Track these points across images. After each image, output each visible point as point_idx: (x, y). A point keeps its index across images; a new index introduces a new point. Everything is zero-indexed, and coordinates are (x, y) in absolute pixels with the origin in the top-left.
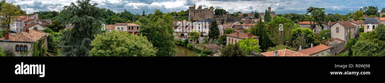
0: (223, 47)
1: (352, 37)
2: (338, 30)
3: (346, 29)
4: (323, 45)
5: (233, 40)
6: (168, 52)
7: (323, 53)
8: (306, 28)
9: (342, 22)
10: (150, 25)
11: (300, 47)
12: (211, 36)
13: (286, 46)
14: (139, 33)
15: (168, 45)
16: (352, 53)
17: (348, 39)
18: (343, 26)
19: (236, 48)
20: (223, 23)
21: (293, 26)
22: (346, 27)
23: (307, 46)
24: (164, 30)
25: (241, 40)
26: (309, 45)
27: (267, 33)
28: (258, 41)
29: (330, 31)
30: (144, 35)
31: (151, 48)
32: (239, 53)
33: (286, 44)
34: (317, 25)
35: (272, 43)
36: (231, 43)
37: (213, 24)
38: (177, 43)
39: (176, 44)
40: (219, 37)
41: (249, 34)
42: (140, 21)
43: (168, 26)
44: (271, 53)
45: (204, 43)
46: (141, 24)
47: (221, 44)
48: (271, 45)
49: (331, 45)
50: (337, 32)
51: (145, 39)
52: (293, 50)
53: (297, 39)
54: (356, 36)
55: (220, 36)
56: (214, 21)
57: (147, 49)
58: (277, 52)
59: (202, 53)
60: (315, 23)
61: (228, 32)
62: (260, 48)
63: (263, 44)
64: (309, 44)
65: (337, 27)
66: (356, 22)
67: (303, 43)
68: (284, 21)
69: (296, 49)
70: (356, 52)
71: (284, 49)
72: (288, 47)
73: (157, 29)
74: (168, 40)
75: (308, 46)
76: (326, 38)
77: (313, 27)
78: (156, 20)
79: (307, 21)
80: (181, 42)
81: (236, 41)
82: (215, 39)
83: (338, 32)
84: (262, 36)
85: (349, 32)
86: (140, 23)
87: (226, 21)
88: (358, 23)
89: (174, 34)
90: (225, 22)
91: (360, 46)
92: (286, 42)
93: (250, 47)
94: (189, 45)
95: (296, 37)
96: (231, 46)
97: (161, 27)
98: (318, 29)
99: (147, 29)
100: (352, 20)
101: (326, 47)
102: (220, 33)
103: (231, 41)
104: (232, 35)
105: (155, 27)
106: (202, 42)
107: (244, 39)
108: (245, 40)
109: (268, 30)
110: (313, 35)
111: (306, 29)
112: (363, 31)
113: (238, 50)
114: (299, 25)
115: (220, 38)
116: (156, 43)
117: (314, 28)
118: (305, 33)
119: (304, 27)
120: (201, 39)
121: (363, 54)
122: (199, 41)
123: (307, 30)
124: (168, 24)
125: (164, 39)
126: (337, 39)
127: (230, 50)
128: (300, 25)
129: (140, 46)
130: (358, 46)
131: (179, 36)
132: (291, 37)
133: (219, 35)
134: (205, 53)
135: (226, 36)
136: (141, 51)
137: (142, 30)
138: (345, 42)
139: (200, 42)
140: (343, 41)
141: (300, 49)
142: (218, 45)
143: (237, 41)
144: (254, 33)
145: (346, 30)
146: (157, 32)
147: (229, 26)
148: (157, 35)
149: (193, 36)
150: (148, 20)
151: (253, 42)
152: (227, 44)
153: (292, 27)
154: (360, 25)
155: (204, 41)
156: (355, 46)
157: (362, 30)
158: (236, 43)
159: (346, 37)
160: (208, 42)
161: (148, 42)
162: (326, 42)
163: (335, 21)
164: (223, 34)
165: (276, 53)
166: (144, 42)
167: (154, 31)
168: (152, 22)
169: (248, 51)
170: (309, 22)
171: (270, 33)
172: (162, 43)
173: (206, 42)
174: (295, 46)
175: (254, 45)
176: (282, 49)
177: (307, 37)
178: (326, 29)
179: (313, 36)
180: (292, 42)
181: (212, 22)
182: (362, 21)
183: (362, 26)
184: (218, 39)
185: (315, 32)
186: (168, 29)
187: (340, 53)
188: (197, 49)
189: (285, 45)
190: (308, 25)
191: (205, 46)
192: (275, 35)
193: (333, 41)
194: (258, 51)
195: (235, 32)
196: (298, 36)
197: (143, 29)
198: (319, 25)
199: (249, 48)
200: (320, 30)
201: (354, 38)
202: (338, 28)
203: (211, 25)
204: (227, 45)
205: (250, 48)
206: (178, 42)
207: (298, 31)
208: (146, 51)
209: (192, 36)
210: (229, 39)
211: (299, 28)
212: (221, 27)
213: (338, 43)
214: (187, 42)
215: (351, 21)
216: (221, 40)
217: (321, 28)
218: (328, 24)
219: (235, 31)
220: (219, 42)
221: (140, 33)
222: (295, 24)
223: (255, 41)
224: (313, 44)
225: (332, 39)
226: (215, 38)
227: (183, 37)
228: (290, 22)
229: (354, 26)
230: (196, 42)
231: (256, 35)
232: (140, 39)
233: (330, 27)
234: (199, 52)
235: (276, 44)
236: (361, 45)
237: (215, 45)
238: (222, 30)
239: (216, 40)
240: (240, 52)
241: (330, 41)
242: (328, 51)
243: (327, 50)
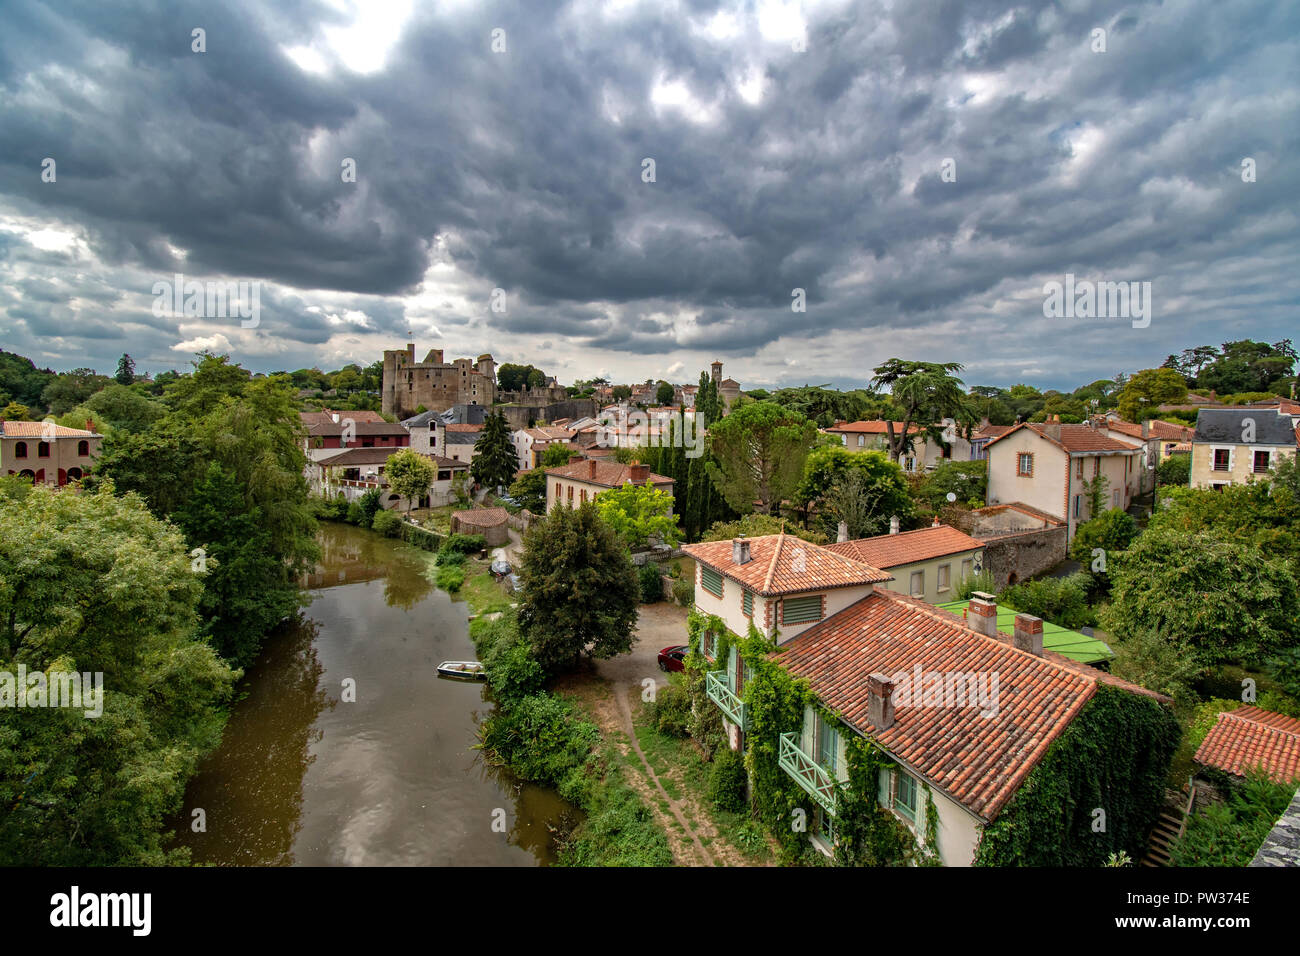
0: (533, 521)
1: (1113, 504)
2: (1030, 467)
3: (1076, 462)
4: (948, 530)
5: (571, 490)
6: (279, 557)
7: (947, 567)
8: (869, 451)
9: (1050, 428)
10: (168, 430)
11: (842, 528)
12: (484, 475)
13: (783, 521)
14: (95, 478)
15: (277, 525)
16: (1112, 586)
17: (1085, 515)
18: (1060, 447)
19: (583, 524)
20: (531, 424)
21: (815, 438)
22: (1074, 455)
23: (870, 525)
24: (253, 453)
25: (605, 491)
26: (881, 524)
27: (707, 464)
28: (671, 497)
29: (984, 469)
30: (121, 489)
31: (173, 551)
32: (595, 543)
33: (781, 512)
34: (918, 440)
35: (726, 505)
36: (564, 502)
37: (490, 427)
38: (327, 513)
39: (319, 517)
40: (514, 480)
41: (634, 469)
42: (100, 412)
43: (278, 438)
44: (723, 546)
45: (451, 504)
46: (106, 426)
47: (524, 507)
48: (720, 512)
49: (986, 532)
50: (1020, 474)
51: (133, 509)
52: (810, 541)
53: (829, 492)
54: (1133, 500)
55: (519, 476)
56: (497, 414)
57: (143, 560)
58: (748, 544)
59: (443, 548)
60: (912, 430)
61: (553, 459)
62: (679, 525)
63: (691, 509)
64: (882, 518)
65: (1022, 451)
66: (1136, 429)
67: (853, 513)
68: (776, 418)
69: (824, 536)
70: (1135, 584)
71: (775, 533)
72: (792, 527)
73: (213, 450)
74: (276, 500)
75: (875, 527)
76: (963, 499)
77: (903, 445)
78: (205, 406)
79: (873, 417)
80: (343, 507)
81: (583, 494)
82: (500, 487)
83: (1029, 475)
84: (686, 476)
85: (1095, 481)
86: (97, 418)
87: (545, 416)
88: (1151, 436)
89: (309, 473)
90: (542, 420)
91: (1162, 560)
92: (783, 502)
93: (641, 518)
94: (385, 519)
95: (826, 487)
96: (565, 517)
97: (236, 440)
98: (924, 457)
99: (147, 454)
100: (1111, 418)
101: (968, 542)
102: (522, 463)
103: (566, 494)
104: (569, 470)
105: (196, 443)
106: (445, 503)
107: (615, 487)
108: (622, 493)
109: (712, 453)
110: (899, 479)
111: (868, 453)
112: (1184, 479)
113: (595, 531)
114: (838, 435)
115: (519, 482)
116: (204, 520)
117: (906, 452)
118: (864, 469)
119: (858, 445)
120: (439, 487)
121: (1182, 604)
122: (428, 498)
123: (874, 460)
124: (274, 427)
125: (252, 500)
126: (1018, 506)
127: (559, 533)
128: (844, 438)
129: (98, 552)
130: (1147, 556)
131: (333, 481)
132: (800, 484)
133: (516, 471)
134: (456, 548)
135: (545, 477)
136: (108, 577)
137: (112, 459)
138: (1064, 525)
139: (434, 501)
140: (1052, 517)
141: (841, 538)
142: (514, 511)
143: (590, 498)
144: (656, 461)
145: (1074, 465)
146: (214, 467)
147: (556, 434)
148: (214, 480)
149: (405, 479)
150: (156, 404)
151: (652, 498)
152: (550, 507)
153: (807, 443)
154: (1163, 445)
155: (453, 498)
156: (1127, 554)
157: (1176, 473)
158: (584, 505)
159: (1074, 503)
160: (470, 500)
161: (153, 524)
162: (961, 514)
163: (1010, 423)
164: (531, 465)
165: (743, 550)
166: (127, 528)
167: (192, 460)
168: (180, 417)
169: (633, 537)
170: (881, 426)
171: (719, 466)
172: (243, 516)
173: (463, 500)
174: (820, 523)
175: (655, 510)
176: (765, 531)
177: (872, 488)
178: (961, 456)
179: (898, 485)
180: (805, 503)
181: (486, 417)
182: (1175, 425)
183: (1177, 452)
184: (513, 487)
185: (909, 466)
186: (277, 451)
187: (1038, 577)
188: (420, 535)
189: (779, 516)
190: (880, 438)
191: (456, 518)
192: (738, 472)
193: (1002, 515)
194: (669, 535)
195: (581, 458)
196: (835, 481)
197: (122, 453)
198: (930, 439)
199: (637, 523)
200: (932, 462)
201: (1122, 509)
202: (1030, 456)
203: (481, 430)
204: (548, 512)
205: (639, 522)
206: (328, 505)
207: (835, 459)
208: (141, 573)
209: (397, 476)
210: (559, 487)
211: (840, 449)
212: (524, 441)
213: (1024, 527)
214: (373, 504)
215: (1104, 424)
216: (524, 490)
217: (939, 452)
218: (976, 433)
219: (582, 453)
220: (516, 498)
221: (100, 473)
222: (821, 431)
223: (659, 493)
224: (900, 522)
225: (991, 506)
226: (500, 483)
227: (353, 484)
228: (801, 423)
229: (1123, 447)
230: (416, 504)
231: (665, 473)
232: (94, 512)
233: (986, 449)
234: (430, 546)
235: (740, 511)
236: (1168, 552)
237: (500, 515)
238: (531, 452)
239: (504, 490)
240: (598, 541)
241: (984, 513)
242: (970, 561)
243: (969, 556)
